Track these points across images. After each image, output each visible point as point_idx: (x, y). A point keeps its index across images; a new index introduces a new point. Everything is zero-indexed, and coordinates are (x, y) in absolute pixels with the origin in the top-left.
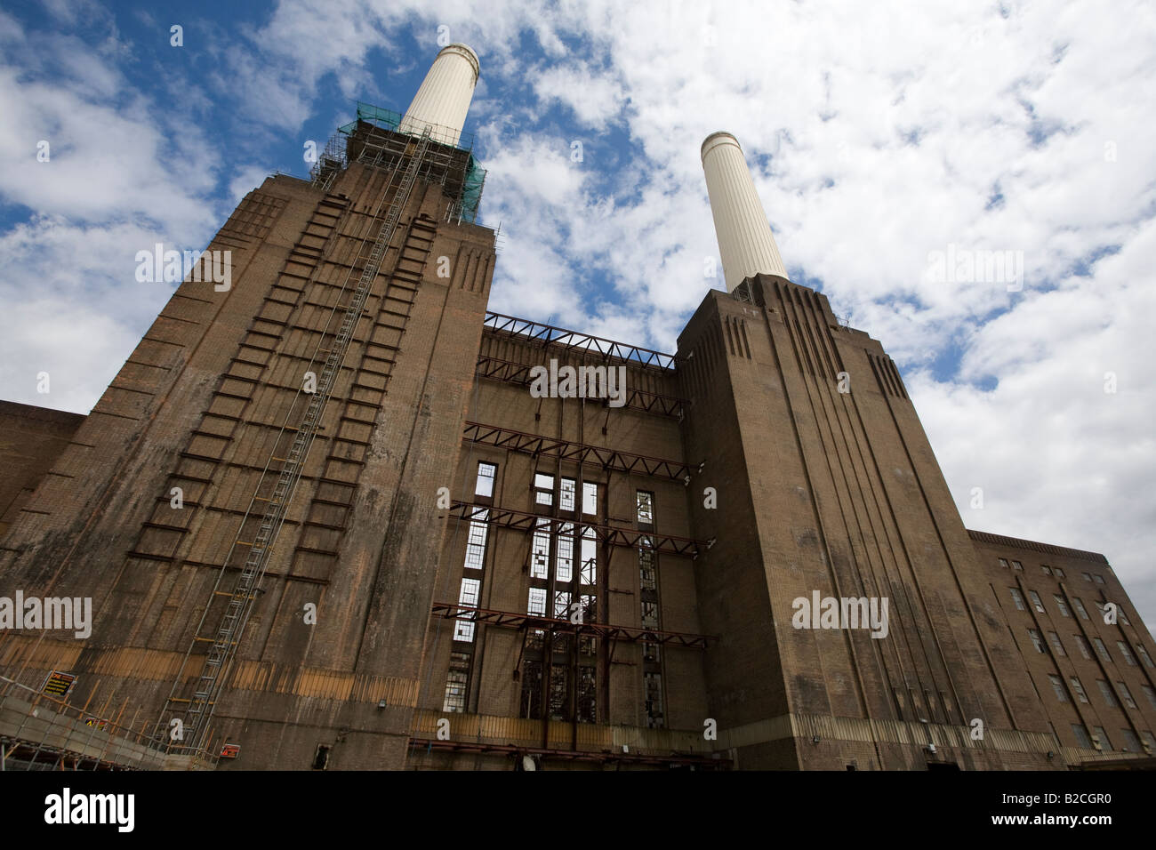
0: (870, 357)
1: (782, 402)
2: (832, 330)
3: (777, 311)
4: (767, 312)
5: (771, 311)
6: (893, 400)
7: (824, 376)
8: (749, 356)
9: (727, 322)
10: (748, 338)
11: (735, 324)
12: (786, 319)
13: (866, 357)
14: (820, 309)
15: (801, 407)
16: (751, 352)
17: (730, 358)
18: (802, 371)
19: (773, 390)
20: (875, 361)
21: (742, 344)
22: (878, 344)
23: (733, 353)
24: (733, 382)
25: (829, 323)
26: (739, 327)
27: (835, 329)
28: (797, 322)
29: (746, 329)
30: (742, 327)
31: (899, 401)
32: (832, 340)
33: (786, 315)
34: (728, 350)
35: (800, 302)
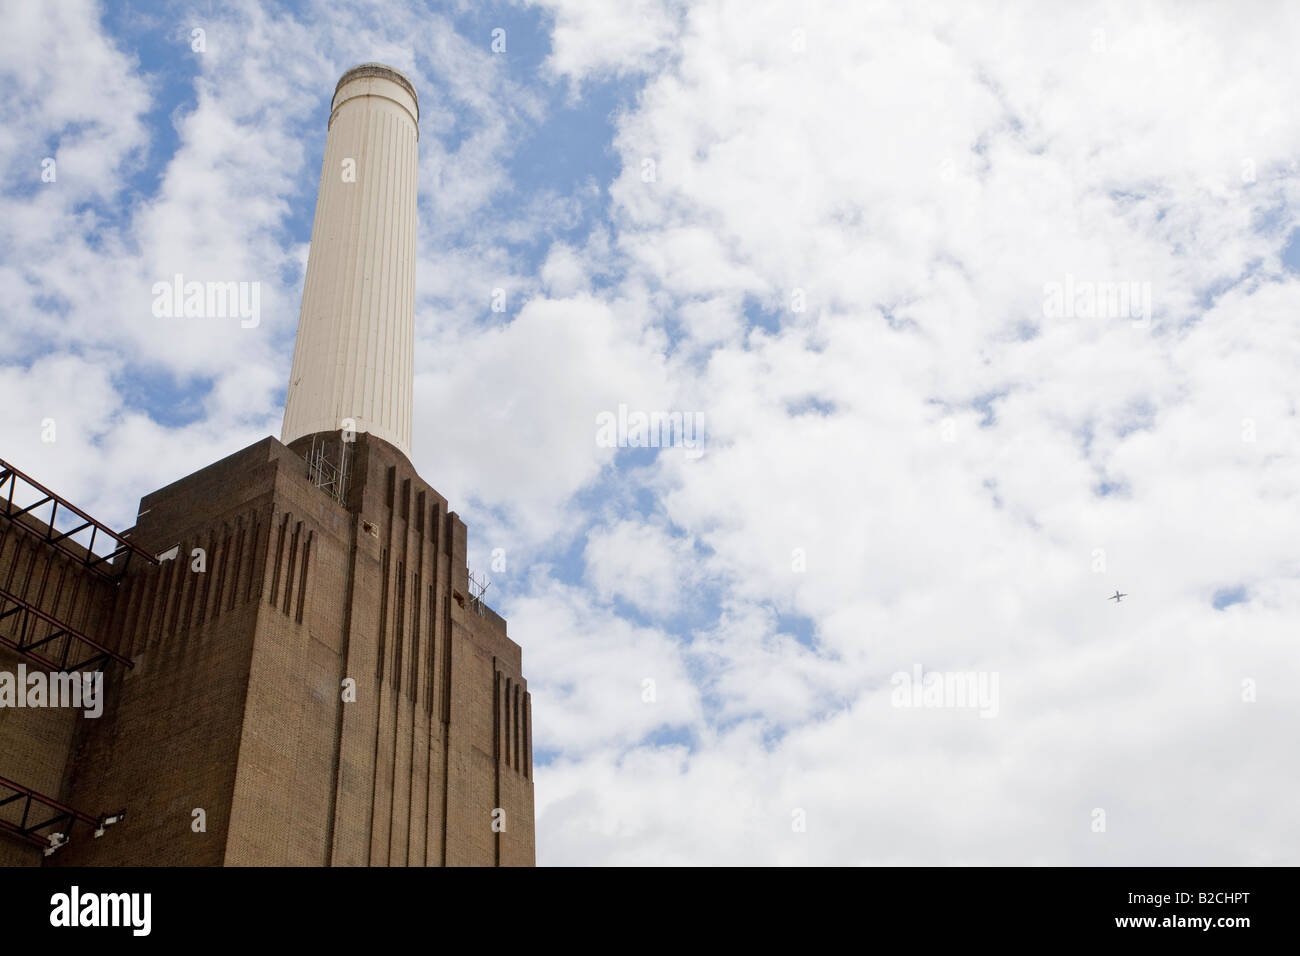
0: (497, 676)
1: (328, 733)
2: (454, 601)
3: (377, 534)
4: (361, 528)
5: (367, 528)
6: (508, 775)
7: (413, 699)
8: (299, 619)
9: (283, 529)
10: (310, 576)
11: (295, 537)
12: (386, 553)
13: (491, 675)
14: (449, 552)
15: (356, 755)
16: (306, 609)
17: (265, 609)
18: (380, 676)
19: (318, 702)
20: (503, 688)
21: (296, 587)
22: (516, 651)
23: (273, 601)
24: (254, 669)
25: (455, 586)
26: (300, 545)
27: (460, 599)
28: (402, 566)
29: (312, 553)
30: (307, 546)
31: (514, 780)
32: (449, 623)
33: (389, 546)
34: (267, 593)
35: (420, 527)
